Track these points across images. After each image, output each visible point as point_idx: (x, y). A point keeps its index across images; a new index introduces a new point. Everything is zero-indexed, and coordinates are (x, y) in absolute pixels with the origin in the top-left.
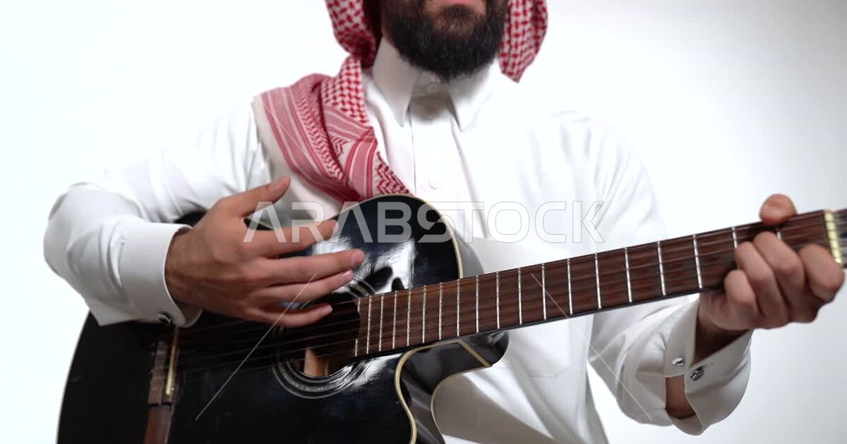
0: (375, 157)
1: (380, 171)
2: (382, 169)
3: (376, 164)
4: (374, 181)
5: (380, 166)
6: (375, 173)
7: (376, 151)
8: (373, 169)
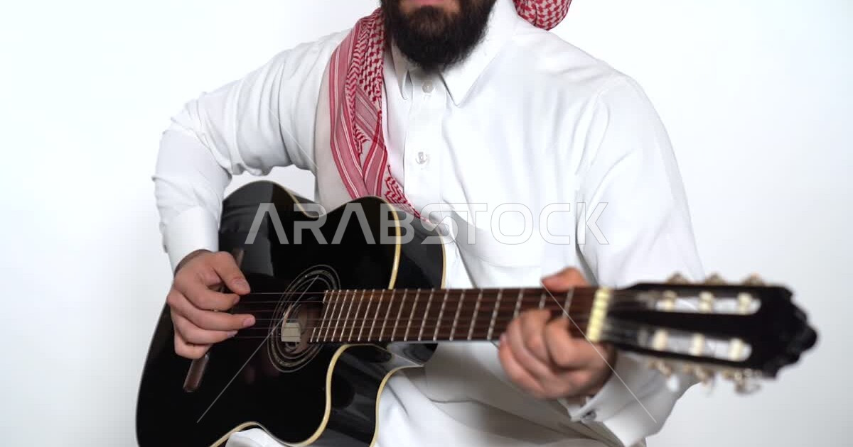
0: (386, 169)
1: (388, 182)
2: (391, 182)
3: (386, 175)
4: (384, 176)
5: (389, 179)
6: (384, 183)
7: (387, 164)
8: (383, 180)
